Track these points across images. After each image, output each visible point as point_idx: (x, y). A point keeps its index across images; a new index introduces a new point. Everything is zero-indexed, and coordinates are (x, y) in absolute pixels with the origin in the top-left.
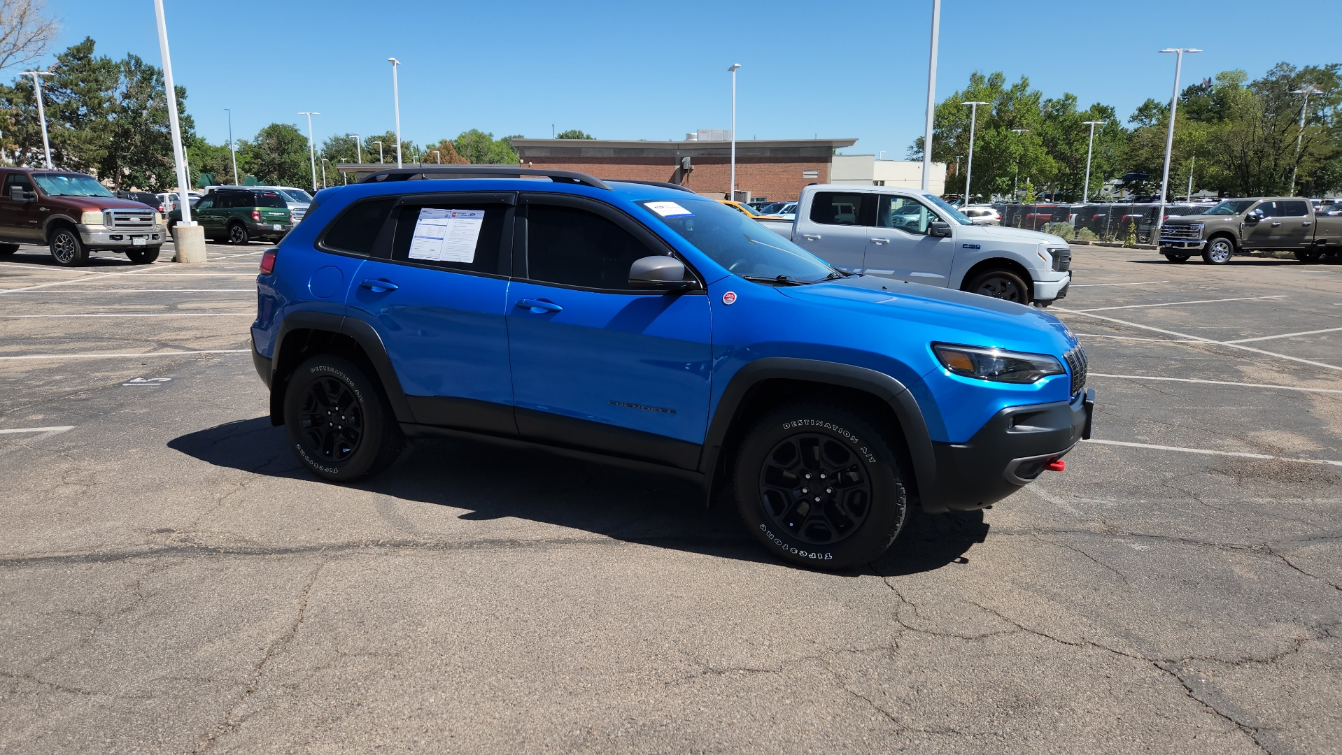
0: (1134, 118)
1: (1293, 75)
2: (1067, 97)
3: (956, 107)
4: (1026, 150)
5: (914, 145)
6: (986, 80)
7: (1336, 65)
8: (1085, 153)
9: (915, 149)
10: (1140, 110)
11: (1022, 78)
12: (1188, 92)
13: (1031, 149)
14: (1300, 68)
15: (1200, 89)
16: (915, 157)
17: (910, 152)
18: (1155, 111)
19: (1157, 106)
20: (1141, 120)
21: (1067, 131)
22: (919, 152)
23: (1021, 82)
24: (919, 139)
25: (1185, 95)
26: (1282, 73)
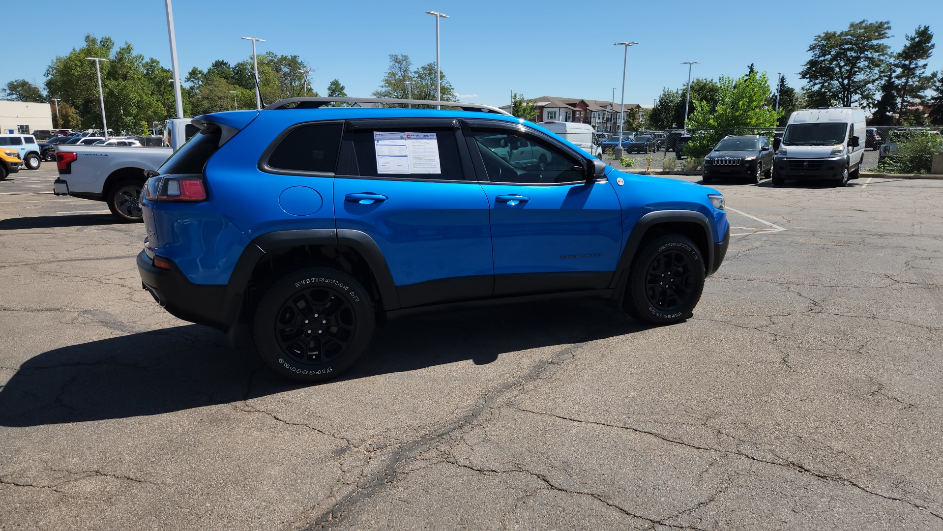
0: (188, 80)
1: (276, 60)
2: (153, 61)
3: (80, 60)
4: (141, 97)
5: (6, 88)
6: (99, 42)
7: (296, 57)
8: (174, 102)
9: (9, 92)
10: (190, 74)
11: (126, 43)
12: (216, 65)
13: (145, 97)
14: (279, 57)
15: (225, 64)
16: (9, 98)
17: (4, 93)
18: (200, 75)
19: (200, 72)
20: (193, 81)
21: (158, 84)
22: (13, 94)
23: (126, 47)
24: (10, 83)
25: (214, 67)
26: (270, 58)
